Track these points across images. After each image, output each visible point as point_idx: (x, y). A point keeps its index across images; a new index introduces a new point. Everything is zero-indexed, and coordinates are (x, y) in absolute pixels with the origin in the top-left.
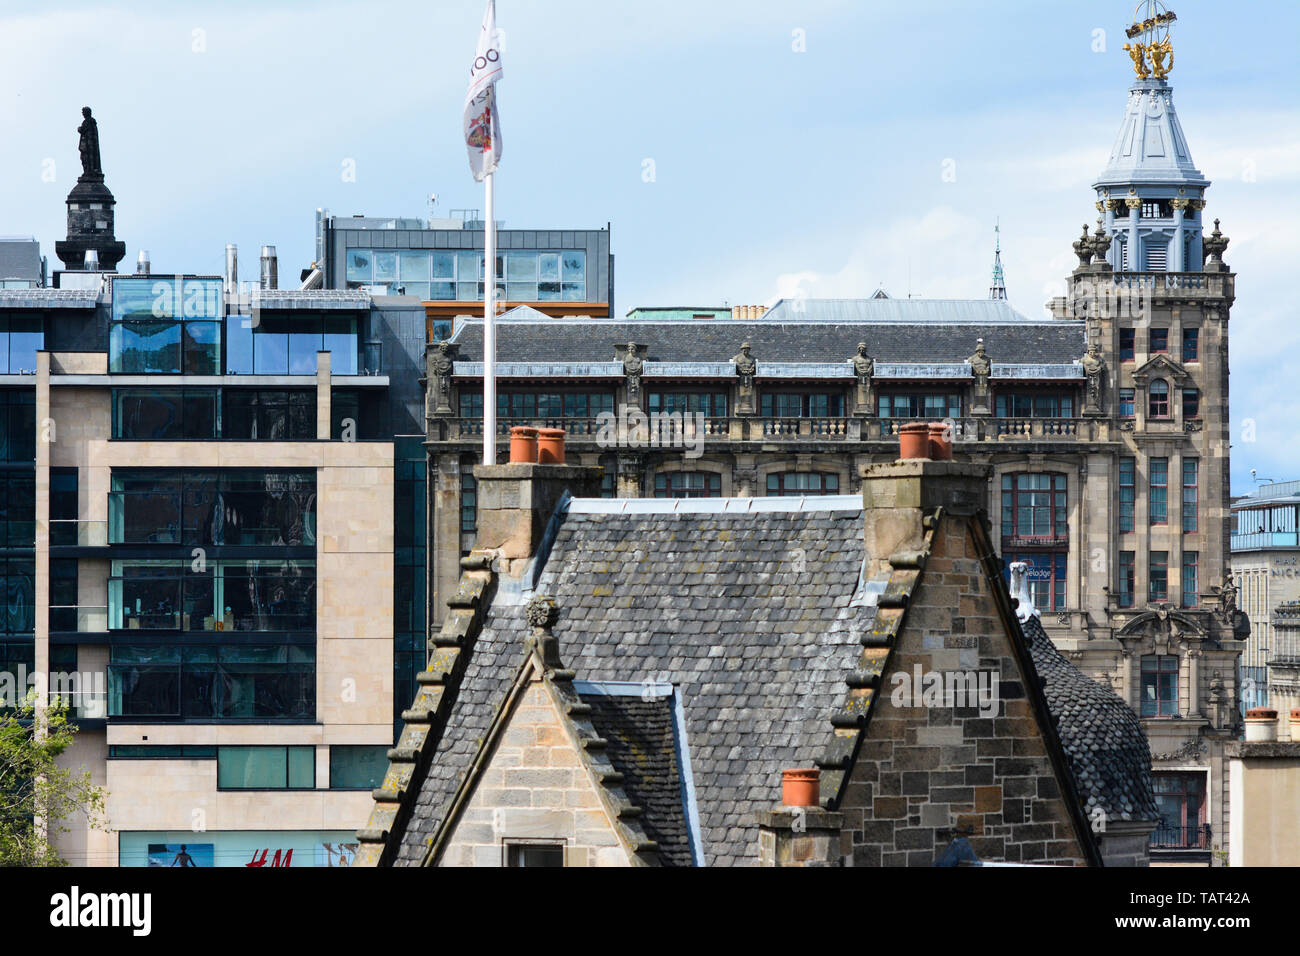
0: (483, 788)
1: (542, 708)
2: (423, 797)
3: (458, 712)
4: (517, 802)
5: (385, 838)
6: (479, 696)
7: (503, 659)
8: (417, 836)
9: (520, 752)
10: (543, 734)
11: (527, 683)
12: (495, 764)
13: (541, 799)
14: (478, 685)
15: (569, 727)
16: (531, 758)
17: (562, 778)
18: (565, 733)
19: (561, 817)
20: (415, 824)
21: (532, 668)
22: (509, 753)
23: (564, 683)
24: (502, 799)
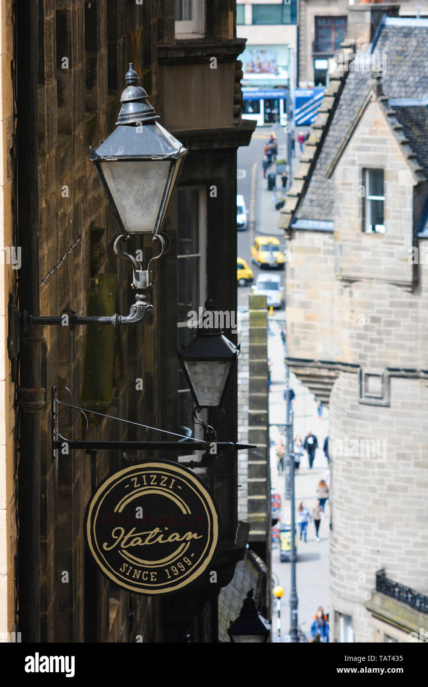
0: (351, 144)
1: (376, 113)
2: (326, 144)
3: (340, 108)
4: (364, 150)
5: (310, 161)
6: (349, 102)
7: (358, 86)
8: (323, 161)
9: (367, 130)
10: (376, 123)
11: (369, 102)
12: (356, 135)
13: (375, 149)
14: (348, 97)
15: (387, 121)
16: (372, 132)
17: (384, 141)
18: (385, 123)
19: (383, 158)
20: (323, 155)
21: (371, 97)
22: (362, 131)
23: (385, 102)
24: (359, 149)
